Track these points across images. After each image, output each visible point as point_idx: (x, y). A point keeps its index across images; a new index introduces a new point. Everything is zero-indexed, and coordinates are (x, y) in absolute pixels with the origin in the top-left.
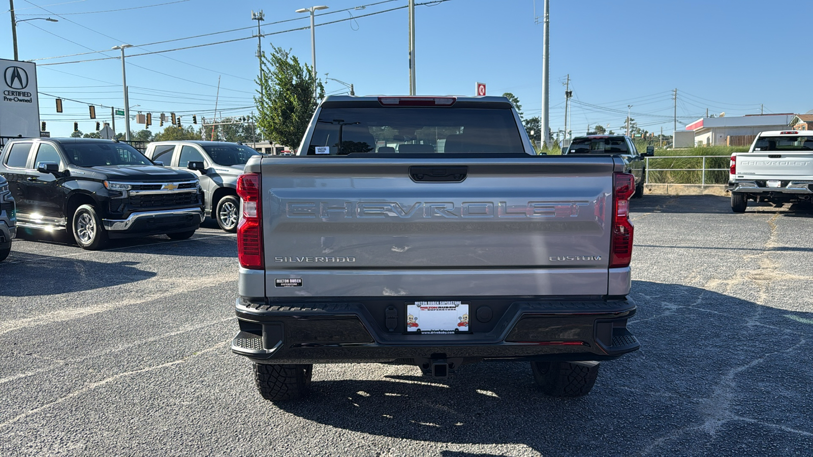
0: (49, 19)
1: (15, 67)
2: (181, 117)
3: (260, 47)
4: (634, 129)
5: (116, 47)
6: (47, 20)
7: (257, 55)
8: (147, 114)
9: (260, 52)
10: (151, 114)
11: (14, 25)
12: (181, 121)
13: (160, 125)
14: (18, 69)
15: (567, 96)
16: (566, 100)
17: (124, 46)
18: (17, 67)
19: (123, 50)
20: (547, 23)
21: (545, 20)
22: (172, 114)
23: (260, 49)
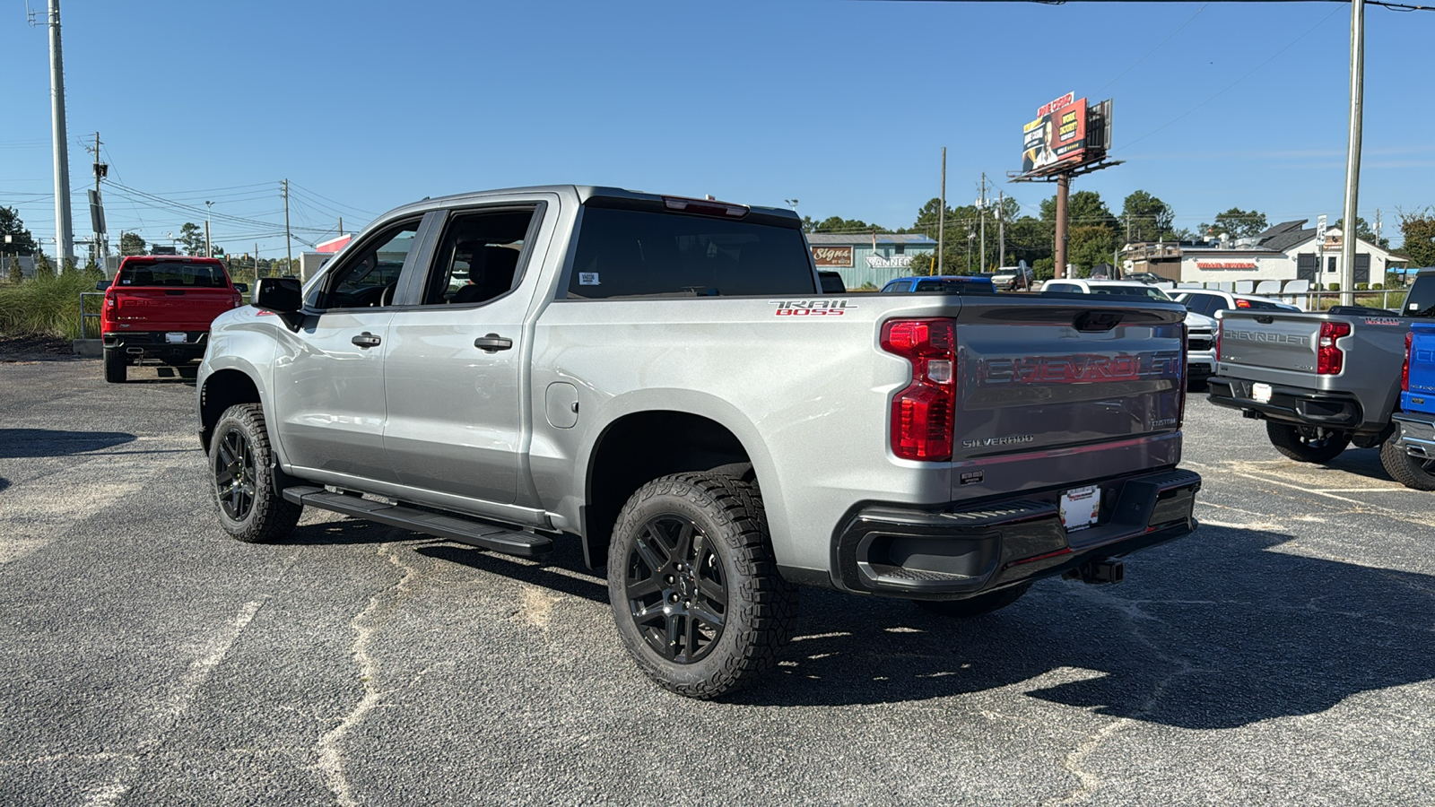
4: (201, 245)
15: (98, 174)
16: (95, 180)
20: (57, 28)
21: (51, 20)
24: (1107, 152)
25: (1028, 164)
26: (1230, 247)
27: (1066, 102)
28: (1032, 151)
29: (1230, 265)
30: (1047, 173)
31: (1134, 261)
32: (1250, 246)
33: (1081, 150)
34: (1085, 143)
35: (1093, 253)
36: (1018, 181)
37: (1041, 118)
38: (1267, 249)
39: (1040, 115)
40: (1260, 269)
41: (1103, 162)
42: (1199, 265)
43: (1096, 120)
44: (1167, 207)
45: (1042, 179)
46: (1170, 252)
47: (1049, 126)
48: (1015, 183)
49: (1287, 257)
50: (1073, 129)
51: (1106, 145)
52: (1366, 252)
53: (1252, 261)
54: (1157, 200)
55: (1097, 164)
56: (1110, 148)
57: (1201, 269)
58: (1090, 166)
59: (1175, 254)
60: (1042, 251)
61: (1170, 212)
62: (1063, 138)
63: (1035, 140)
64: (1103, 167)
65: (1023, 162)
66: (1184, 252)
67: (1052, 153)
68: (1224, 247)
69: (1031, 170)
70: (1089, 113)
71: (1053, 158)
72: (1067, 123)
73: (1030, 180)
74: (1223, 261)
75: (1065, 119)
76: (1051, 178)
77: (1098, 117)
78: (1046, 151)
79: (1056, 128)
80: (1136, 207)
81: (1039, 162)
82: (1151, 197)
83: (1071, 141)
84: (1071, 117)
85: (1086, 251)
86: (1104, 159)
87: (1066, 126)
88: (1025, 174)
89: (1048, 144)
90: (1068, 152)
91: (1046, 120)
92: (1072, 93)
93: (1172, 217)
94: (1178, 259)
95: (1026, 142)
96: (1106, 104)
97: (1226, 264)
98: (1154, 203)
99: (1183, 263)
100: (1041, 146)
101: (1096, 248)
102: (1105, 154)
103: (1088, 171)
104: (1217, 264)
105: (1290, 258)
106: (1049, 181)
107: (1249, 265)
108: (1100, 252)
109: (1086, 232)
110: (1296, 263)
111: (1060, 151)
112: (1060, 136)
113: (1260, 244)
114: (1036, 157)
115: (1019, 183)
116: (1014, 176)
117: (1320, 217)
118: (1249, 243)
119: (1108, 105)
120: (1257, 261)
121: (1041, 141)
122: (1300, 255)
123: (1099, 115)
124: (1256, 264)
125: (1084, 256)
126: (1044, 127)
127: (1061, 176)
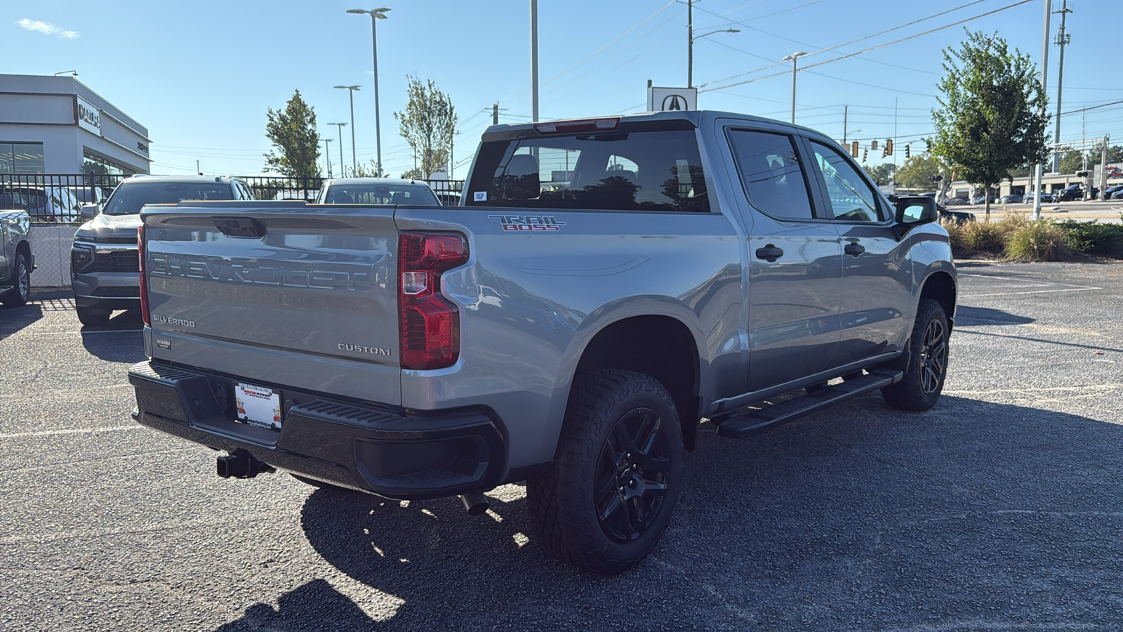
0: (731, 31)
1: (674, 96)
2: (911, 143)
3: (1063, 29)
5: (787, 57)
6: (728, 31)
7: (1057, 41)
8: (854, 143)
9: (1063, 36)
10: (857, 143)
11: (691, 43)
12: (910, 149)
13: (882, 155)
14: (678, 98)
17: (797, 55)
18: (676, 96)
19: (795, 60)
22: (888, 141)
23: (1063, 32)
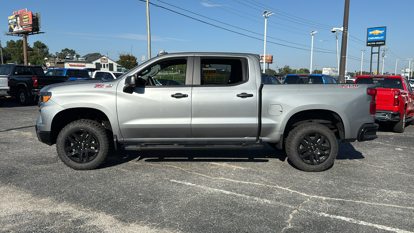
24: (40, 29)
25: (11, 30)
26: (77, 60)
27: (24, 11)
28: (12, 26)
29: (78, 65)
30: (18, 33)
31: (50, 63)
32: (83, 60)
33: (31, 27)
34: (32, 25)
35: (36, 60)
36: (8, 35)
37: (15, 15)
38: (88, 61)
39: (14, 14)
40: (86, 66)
41: (39, 32)
42: (69, 65)
43: (35, 19)
44: (47, 47)
45: (16, 35)
46: (60, 61)
47: (18, 18)
48: (6, 35)
49: (93, 63)
50: (28, 20)
51: (39, 27)
52: (112, 63)
53: (84, 64)
54: (44, 44)
55: (37, 32)
56: (40, 28)
57: (70, 66)
58: (34, 33)
59: (62, 61)
60: (8, 58)
61: (48, 48)
62: (24, 23)
63: (13, 22)
64: (38, 33)
65: (9, 29)
66: (65, 61)
67: (20, 27)
68: (75, 60)
69: (13, 32)
70: (33, 16)
71: (21, 29)
72: (25, 18)
73: (12, 35)
74: (76, 64)
75: (24, 17)
76: (19, 35)
77: (35, 18)
78: (18, 26)
79: (21, 19)
80: (37, 45)
81: (15, 30)
82: (42, 43)
83: (27, 24)
84: (27, 17)
85: (33, 59)
86: (39, 31)
87: (25, 19)
88: (10, 33)
89: (18, 24)
90: (26, 27)
91: (17, 16)
92: (26, 9)
93: (49, 49)
94: (63, 63)
95: (10, 22)
96: (38, 14)
97: (77, 65)
98: (43, 45)
99: (65, 64)
100: (16, 24)
101: (36, 58)
102: (39, 29)
103: (33, 34)
104: (75, 65)
105: (94, 64)
106: (19, 36)
107: (83, 65)
108: (38, 60)
109: (30, 53)
110: (95, 65)
111: (23, 27)
112: (23, 22)
113: (86, 60)
114: (14, 28)
115: (8, 36)
116: (7, 33)
117: (143, 56)
118: (82, 59)
119: (39, 14)
120: (85, 64)
121: (16, 23)
122: (96, 63)
123: (36, 17)
124: (85, 65)
125: (33, 61)
126: (16, 19)
127: (24, 35)
